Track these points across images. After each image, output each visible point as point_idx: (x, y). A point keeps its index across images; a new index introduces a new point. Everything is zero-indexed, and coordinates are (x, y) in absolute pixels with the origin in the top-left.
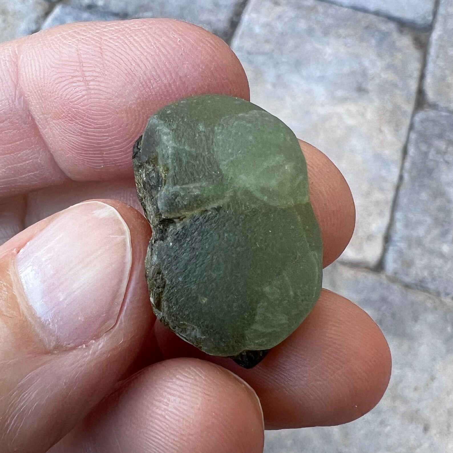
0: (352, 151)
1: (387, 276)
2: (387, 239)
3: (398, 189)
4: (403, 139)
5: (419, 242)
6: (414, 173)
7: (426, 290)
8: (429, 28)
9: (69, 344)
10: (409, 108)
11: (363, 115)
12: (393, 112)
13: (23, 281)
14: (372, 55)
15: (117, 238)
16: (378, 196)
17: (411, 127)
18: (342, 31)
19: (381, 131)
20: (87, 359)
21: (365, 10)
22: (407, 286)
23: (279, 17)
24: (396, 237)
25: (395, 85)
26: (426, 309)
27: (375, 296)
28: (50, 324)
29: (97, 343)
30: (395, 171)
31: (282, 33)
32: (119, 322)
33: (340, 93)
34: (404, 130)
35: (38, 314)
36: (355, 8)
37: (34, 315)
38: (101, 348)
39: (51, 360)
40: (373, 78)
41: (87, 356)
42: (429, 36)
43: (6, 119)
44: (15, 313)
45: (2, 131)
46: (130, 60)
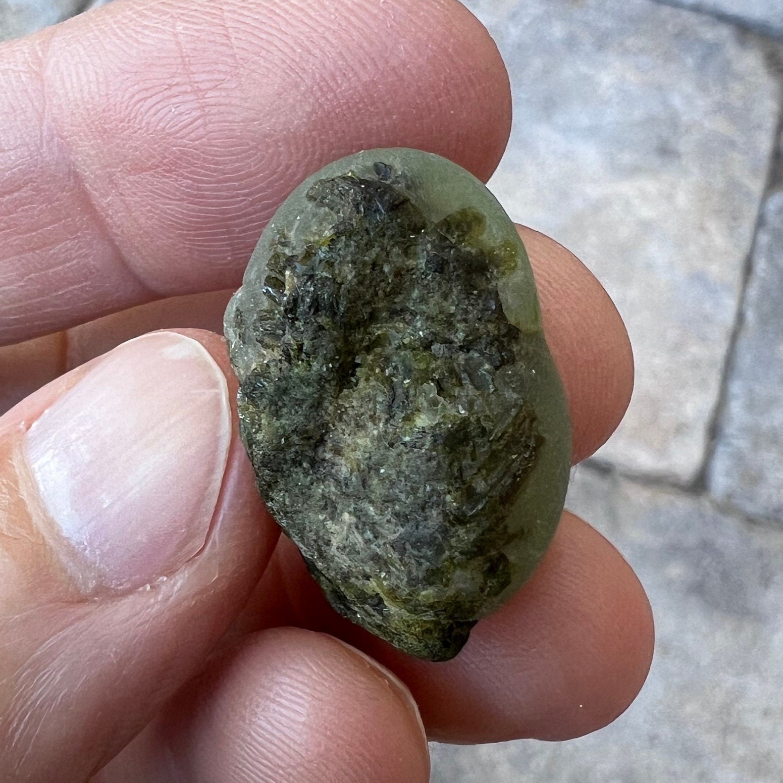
0: (649, 266)
1: (712, 502)
3: (734, 337)
4: (745, 244)
5: (774, 438)
6: (767, 307)
9: (121, 584)
10: (756, 185)
11: (670, 198)
12: (726, 194)
13: (38, 476)
14: (688, 87)
15: (204, 393)
16: (695, 350)
17: (760, 222)
18: (630, 42)
19: (703, 229)
20: (154, 610)
22: (751, 521)
23: (514, 16)
24: (730, 429)
25: (732, 144)
27: (691, 539)
28: (85, 549)
29: (172, 582)
30: (729, 305)
31: (519, 46)
32: (209, 545)
33: (627, 158)
34: (747, 227)
35: (65, 534)
37: (58, 537)
38: (179, 590)
39: (90, 613)
40: (688, 129)
41: (153, 605)
43: (26, 183)
44: (23, 532)
45: (17, 207)
46: (291, 42)
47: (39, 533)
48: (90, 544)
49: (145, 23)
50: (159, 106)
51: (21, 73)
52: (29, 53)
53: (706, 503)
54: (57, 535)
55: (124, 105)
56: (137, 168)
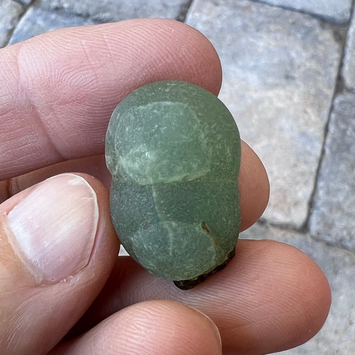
0: (282, 129)
1: (311, 236)
2: (311, 204)
3: (320, 161)
4: (325, 119)
5: (339, 207)
6: (335, 148)
7: (344, 247)
8: (347, 24)
9: (53, 279)
10: (330, 92)
11: (290, 99)
12: (316, 96)
14: (299, 48)
15: (87, 199)
16: (303, 167)
17: (332, 109)
18: (272, 27)
19: (306, 112)
21: (292, 9)
22: (329, 244)
23: (219, 16)
24: (319, 203)
25: (319, 73)
26: (345, 264)
28: (38, 264)
29: (75, 278)
30: (318, 146)
32: (91, 262)
33: (270, 80)
34: (325, 112)
35: (29, 258)
36: (284, 8)
37: (26, 259)
38: (78, 281)
39: (40, 291)
40: (299, 67)
41: (67, 288)
42: (346, 31)
43: (10, 110)
44: (11, 257)
45: (5, 121)
46: (136, 47)
47: (17, 258)
48: (40, 262)
49: (67, 40)
50: (76, 75)
51: (7, 63)
52: (10, 54)
53: (308, 236)
54: (25, 258)
55: (59, 76)
56: (65, 102)
